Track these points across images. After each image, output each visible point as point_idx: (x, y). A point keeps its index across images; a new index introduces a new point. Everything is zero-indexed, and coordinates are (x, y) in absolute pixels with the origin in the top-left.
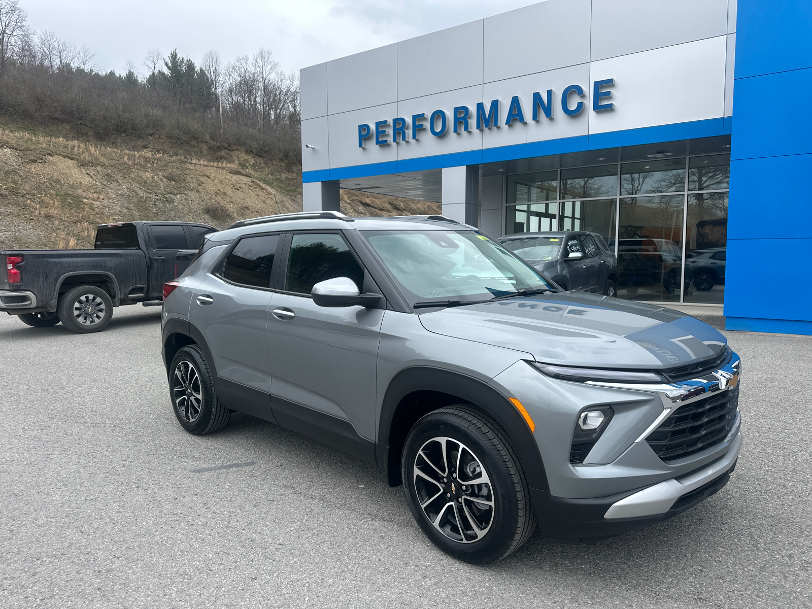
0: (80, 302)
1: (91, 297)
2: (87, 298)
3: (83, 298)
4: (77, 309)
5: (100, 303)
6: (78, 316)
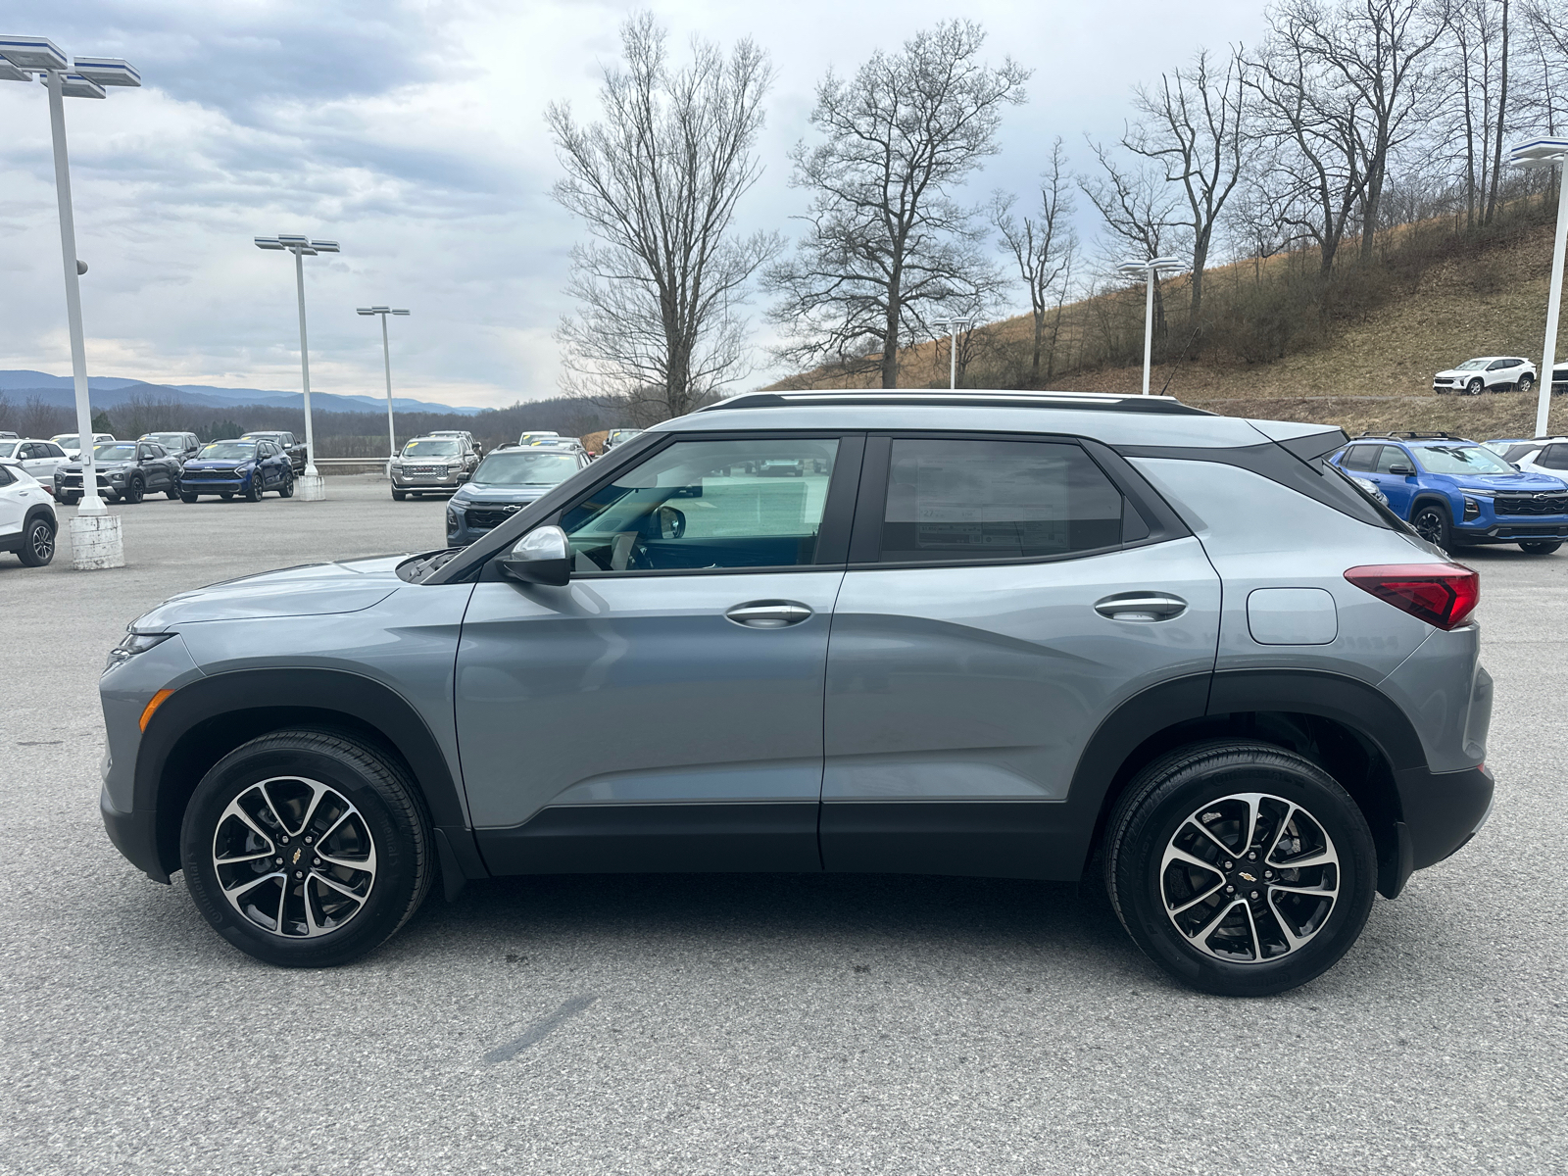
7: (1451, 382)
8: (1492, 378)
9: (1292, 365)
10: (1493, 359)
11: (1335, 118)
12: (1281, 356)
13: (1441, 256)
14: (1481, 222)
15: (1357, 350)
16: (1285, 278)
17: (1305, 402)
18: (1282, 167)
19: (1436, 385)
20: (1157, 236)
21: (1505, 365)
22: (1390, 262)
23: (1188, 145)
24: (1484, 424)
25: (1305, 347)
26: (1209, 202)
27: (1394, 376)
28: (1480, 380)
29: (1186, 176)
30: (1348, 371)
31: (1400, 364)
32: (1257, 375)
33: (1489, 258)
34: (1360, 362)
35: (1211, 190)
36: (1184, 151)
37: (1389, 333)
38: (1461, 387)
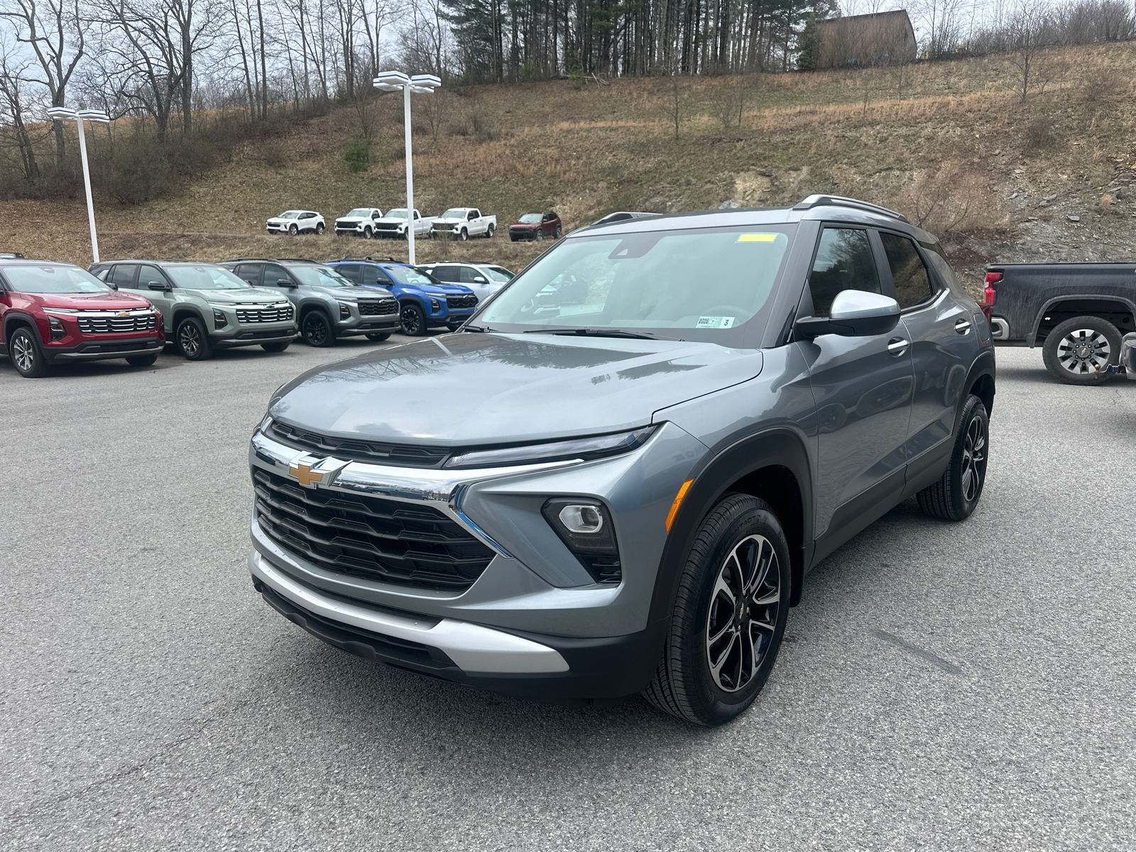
0: (1071, 339)
1: (1089, 333)
2: (1082, 334)
3: (1076, 334)
4: (1063, 348)
5: (1103, 344)
6: (1064, 358)
7: (279, 226)
8: (303, 224)
9: (158, 208)
10: (301, 212)
11: (146, 19)
12: (146, 200)
13: (240, 138)
14: (259, 117)
15: (203, 199)
16: (134, 140)
17: (184, 236)
18: (114, 50)
19: (268, 227)
20: (16, 88)
21: (308, 216)
22: (206, 136)
23: (30, 12)
24: (316, 255)
25: (163, 194)
26: (58, 65)
27: (234, 219)
28: (295, 225)
29: (33, 40)
30: (201, 214)
31: (236, 211)
32: (131, 213)
33: (275, 143)
34: (208, 209)
35: (59, 56)
36: (27, 17)
37: (222, 188)
38: (285, 229)
